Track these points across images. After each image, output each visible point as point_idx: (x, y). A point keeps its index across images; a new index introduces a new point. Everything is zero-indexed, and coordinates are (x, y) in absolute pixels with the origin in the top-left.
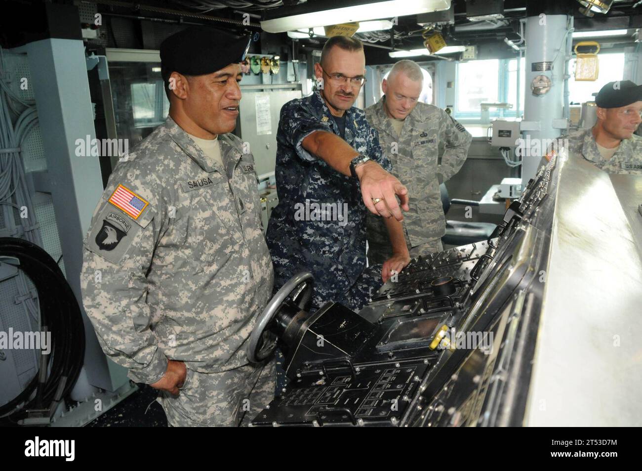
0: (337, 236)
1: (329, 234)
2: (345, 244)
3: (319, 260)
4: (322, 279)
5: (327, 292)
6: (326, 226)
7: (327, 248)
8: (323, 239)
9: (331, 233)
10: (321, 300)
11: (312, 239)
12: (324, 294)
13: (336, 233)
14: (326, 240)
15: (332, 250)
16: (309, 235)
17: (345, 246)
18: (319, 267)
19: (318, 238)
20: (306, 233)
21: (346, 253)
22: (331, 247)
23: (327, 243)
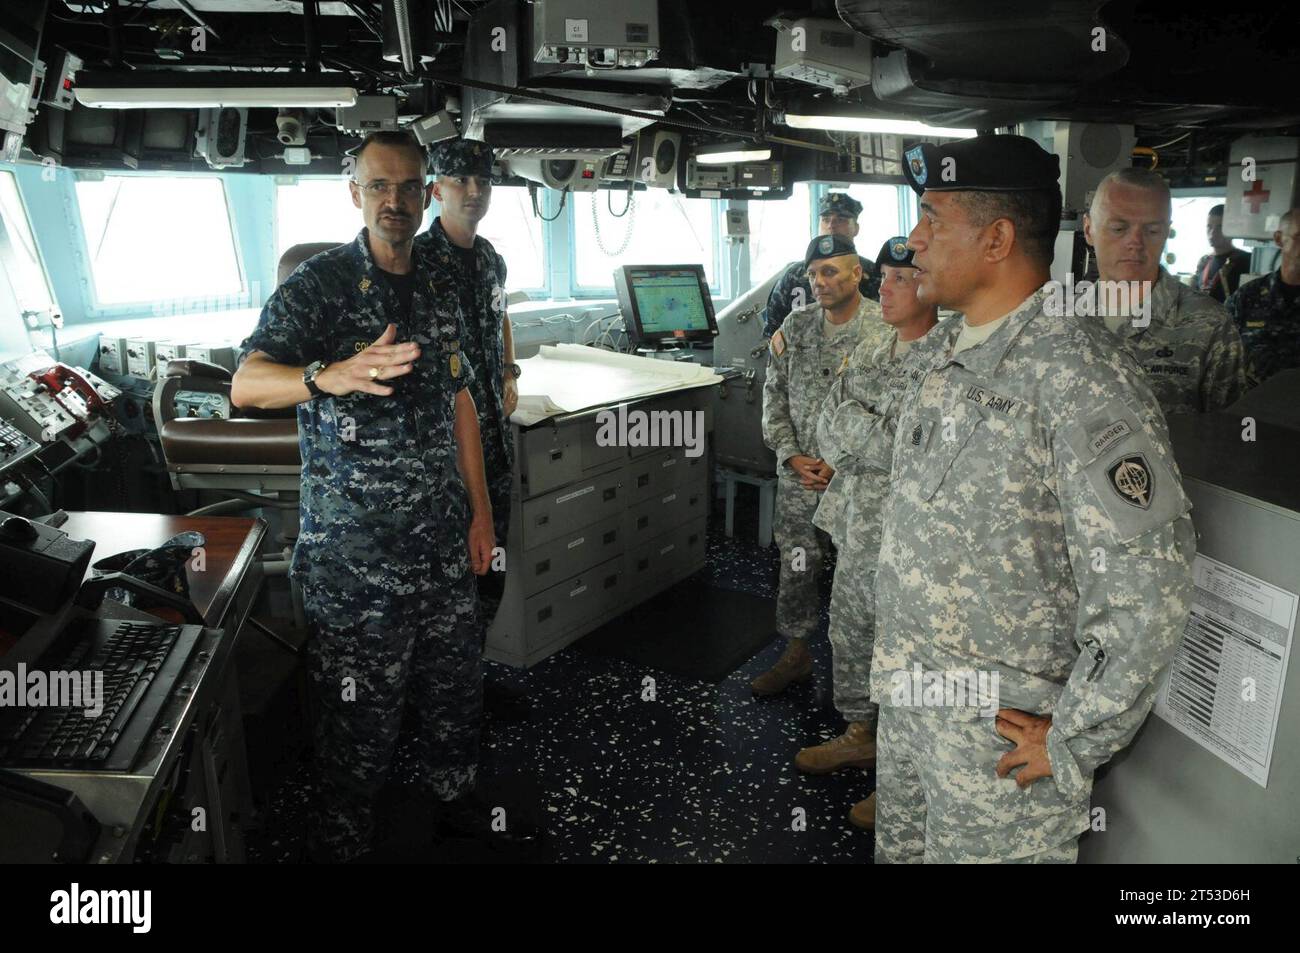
0: (413, 475)
1: (398, 475)
2: (430, 486)
3: (386, 518)
4: (394, 549)
5: (410, 568)
6: (388, 464)
7: (400, 498)
8: (388, 485)
9: (403, 472)
10: (400, 582)
11: (364, 488)
12: (404, 573)
13: (411, 471)
14: (394, 486)
15: (409, 499)
16: (357, 482)
17: (433, 489)
18: (386, 530)
19: (377, 485)
20: (353, 480)
21: (437, 500)
22: (405, 495)
23: (397, 490)
